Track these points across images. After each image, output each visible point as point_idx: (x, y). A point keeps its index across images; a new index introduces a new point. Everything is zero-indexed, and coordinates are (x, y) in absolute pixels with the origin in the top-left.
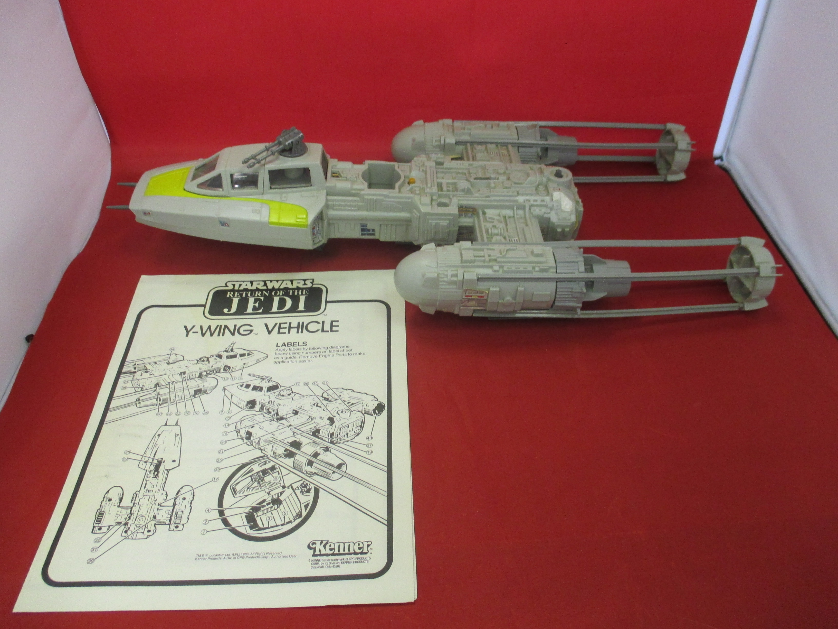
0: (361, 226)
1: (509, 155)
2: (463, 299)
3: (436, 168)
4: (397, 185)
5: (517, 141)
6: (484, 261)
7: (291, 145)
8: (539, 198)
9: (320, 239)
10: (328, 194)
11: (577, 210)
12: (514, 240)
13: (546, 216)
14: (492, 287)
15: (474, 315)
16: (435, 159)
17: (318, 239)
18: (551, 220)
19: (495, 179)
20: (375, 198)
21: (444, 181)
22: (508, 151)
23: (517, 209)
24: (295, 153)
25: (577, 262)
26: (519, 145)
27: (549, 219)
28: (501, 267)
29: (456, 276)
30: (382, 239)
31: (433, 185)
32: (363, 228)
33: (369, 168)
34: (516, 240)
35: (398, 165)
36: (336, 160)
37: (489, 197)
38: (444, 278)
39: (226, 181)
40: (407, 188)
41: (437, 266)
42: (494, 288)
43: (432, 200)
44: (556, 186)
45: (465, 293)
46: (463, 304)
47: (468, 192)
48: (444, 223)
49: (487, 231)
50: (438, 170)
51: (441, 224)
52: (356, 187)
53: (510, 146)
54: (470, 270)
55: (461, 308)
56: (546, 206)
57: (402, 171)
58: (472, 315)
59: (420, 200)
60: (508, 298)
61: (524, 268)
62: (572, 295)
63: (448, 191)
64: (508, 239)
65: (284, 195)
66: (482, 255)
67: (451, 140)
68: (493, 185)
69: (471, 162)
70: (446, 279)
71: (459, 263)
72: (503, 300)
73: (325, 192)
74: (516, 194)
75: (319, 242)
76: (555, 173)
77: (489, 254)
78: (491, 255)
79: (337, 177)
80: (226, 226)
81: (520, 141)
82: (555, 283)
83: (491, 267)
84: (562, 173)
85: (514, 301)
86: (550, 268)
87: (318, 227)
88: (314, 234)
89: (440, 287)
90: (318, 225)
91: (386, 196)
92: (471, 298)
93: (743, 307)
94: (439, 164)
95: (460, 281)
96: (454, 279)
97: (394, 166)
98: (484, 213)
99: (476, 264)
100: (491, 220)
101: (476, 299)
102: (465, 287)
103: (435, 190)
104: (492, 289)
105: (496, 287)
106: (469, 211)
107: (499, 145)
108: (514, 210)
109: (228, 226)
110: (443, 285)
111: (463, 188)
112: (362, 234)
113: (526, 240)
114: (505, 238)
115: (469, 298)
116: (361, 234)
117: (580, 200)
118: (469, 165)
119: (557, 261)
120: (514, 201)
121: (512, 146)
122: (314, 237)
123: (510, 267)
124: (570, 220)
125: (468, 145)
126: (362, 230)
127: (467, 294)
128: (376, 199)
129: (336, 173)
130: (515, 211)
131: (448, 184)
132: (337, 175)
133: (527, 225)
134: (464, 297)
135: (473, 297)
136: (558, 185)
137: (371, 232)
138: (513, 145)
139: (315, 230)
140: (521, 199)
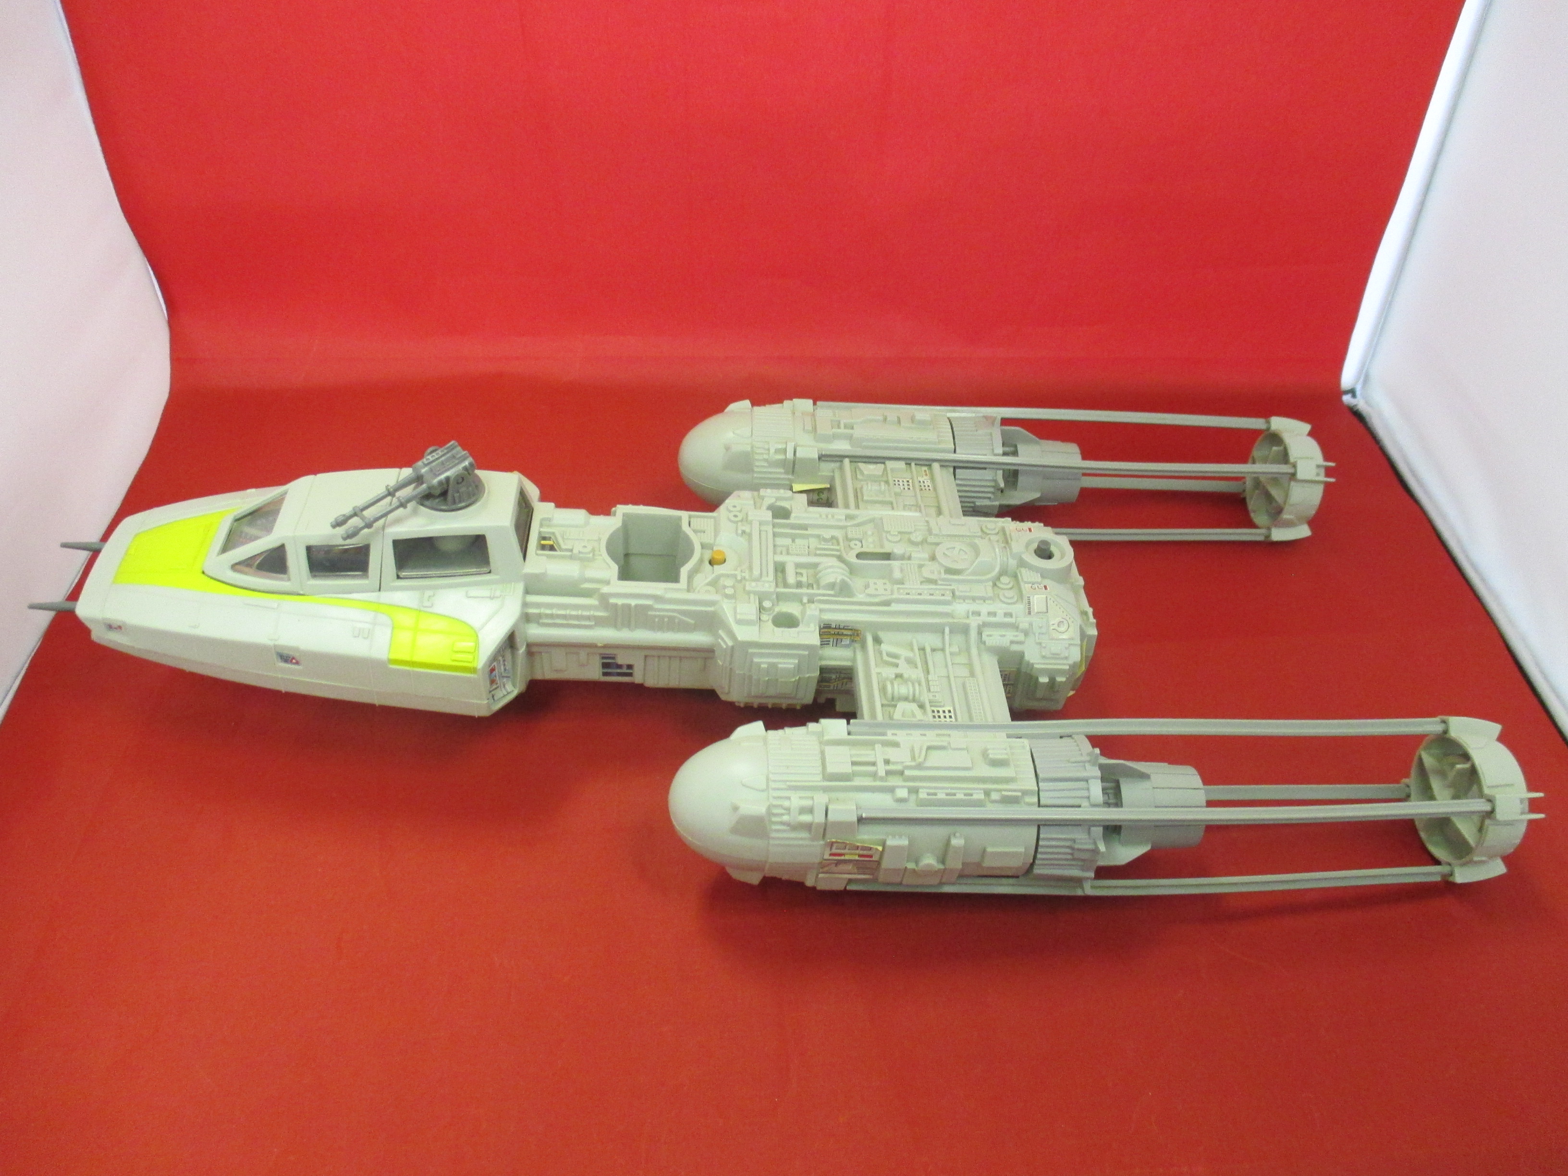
0: (603, 658)
1: (935, 489)
2: (826, 860)
3: (774, 526)
4: (684, 571)
5: (952, 456)
6: (874, 775)
7: (445, 486)
8: (1000, 608)
9: (509, 687)
10: (527, 592)
11: (1083, 635)
12: (944, 712)
13: (1015, 648)
14: (890, 837)
15: (849, 888)
16: (772, 500)
17: (503, 689)
18: (1027, 657)
19: (902, 558)
20: (633, 602)
21: (790, 561)
22: (932, 479)
23: (951, 632)
24: (454, 502)
25: (1086, 780)
26: (956, 464)
27: (1021, 655)
28: (914, 791)
29: (810, 810)
30: (651, 682)
31: (764, 573)
32: (605, 661)
33: (625, 526)
34: (947, 712)
35: (690, 517)
36: (552, 505)
37: (887, 603)
38: (782, 814)
39: (297, 561)
40: (708, 573)
41: (768, 786)
42: (897, 840)
43: (761, 609)
44: (1037, 578)
45: (829, 849)
46: (826, 869)
47: (843, 589)
48: (788, 664)
49: (883, 690)
50: (777, 530)
51: (780, 666)
52: (590, 573)
53: (936, 466)
54: (841, 795)
55: (821, 875)
56: (1015, 627)
57: (695, 531)
58: (846, 887)
59: (735, 609)
60: (929, 861)
61: (965, 795)
62: (1072, 854)
63: (799, 585)
64: (929, 708)
65: (428, 593)
66: (871, 759)
67: (809, 450)
68: (897, 574)
69: (852, 511)
70: (786, 818)
71: (817, 779)
72: (917, 863)
73: (520, 587)
74: (948, 597)
75: (504, 696)
76: (1035, 546)
77: (886, 757)
78: (892, 760)
79: (552, 548)
80: (291, 661)
81: (959, 456)
82: (1035, 830)
83: (891, 790)
84: (1053, 549)
85: (941, 867)
86: (1025, 793)
87: (504, 665)
88: (492, 682)
89: (774, 835)
90: (504, 661)
91: (657, 598)
92: (842, 858)
93: (1451, 874)
94: (781, 513)
95: (819, 824)
96: (806, 818)
97: (680, 518)
98: (877, 641)
99: (857, 782)
100: (892, 660)
101: (855, 860)
102: (830, 838)
103: (768, 585)
104: (890, 842)
105: (900, 836)
106: (843, 635)
107: (913, 464)
108: (943, 638)
109: (297, 663)
110: (778, 831)
111: (831, 579)
112: (605, 674)
113: (971, 718)
114: (922, 706)
115: (839, 858)
116: (601, 674)
117: (1090, 611)
118: (849, 517)
119: (1041, 775)
120: (947, 615)
121: (942, 466)
122: (495, 687)
123: (932, 791)
124: (1066, 658)
125: (847, 461)
126: (605, 665)
127: (834, 851)
128: (636, 606)
129: (549, 539)
130: (947, 637)
131: (798, 565)
132: (551, 543)
133: (972, 674)
134: (827, 856)
135: (847, 857)
136: (1043, 577)
137: (625, 670)
138: (944, 463)
139: (496, 672)
140: (960, 608)
